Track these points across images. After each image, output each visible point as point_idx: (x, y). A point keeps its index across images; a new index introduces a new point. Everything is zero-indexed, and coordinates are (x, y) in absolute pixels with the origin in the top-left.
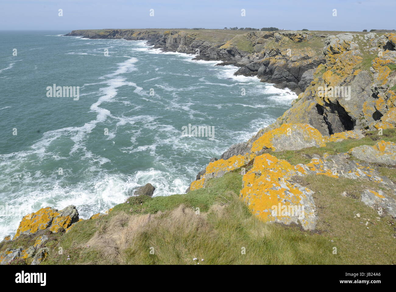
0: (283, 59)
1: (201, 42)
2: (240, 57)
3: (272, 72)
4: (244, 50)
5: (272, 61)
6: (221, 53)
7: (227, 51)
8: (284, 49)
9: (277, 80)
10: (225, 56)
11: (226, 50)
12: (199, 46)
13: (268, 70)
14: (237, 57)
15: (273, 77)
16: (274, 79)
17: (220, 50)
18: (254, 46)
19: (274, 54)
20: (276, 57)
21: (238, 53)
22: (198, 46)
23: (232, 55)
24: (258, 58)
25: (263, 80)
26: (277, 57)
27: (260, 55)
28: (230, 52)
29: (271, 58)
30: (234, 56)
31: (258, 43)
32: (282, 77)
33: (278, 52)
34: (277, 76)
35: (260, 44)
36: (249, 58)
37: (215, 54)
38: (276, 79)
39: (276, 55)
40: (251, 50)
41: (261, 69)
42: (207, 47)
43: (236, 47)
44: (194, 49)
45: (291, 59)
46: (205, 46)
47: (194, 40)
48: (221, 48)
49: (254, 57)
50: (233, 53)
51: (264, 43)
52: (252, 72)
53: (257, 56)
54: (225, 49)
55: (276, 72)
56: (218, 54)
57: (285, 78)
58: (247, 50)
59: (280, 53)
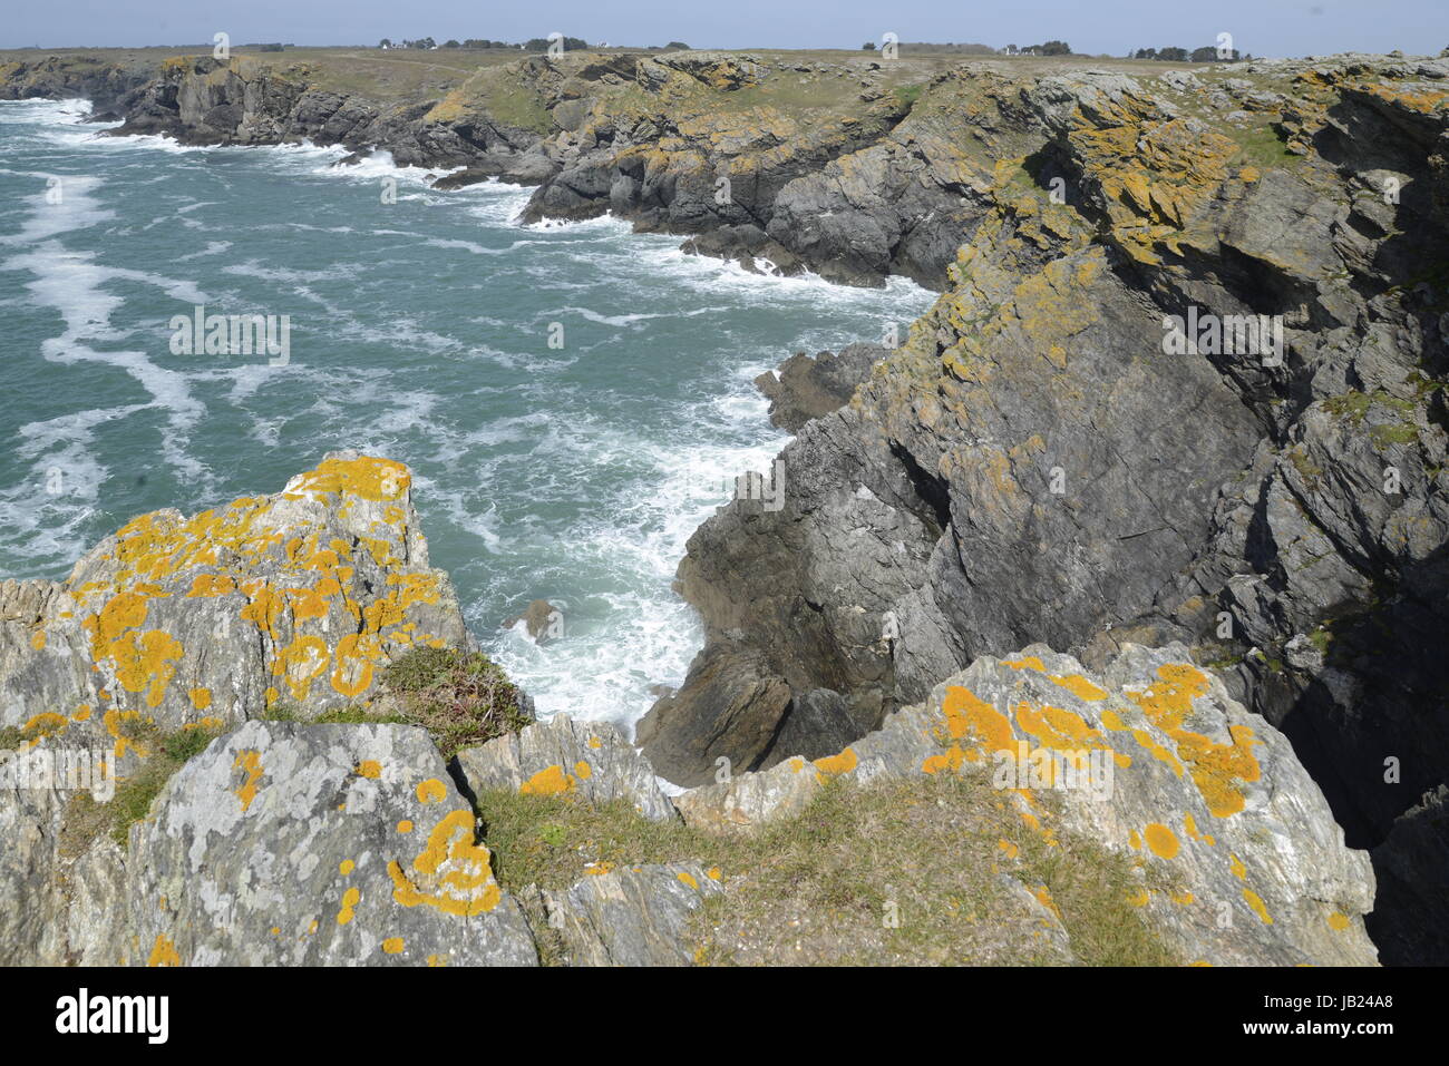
0: (690, 148)
1: (334, 100)
2: (507, 149)
3: (663, 196)
4: (518, 122)
5: (654, 157)
6: (432, 139)
7: (456, 129)
8: (684, 114)
9: (690, 222)
10: (450, 150)
11: (451, 126)
12: (327, 116)
13: (646, 189)
14: (497, 150)
15: (674, 211)
16: (679, 218)
17: (429, 126)
18: (552, 107)
19: (651, 133)
20: (661, 144)
21: (499, 134)
22: (321, 115)
23: (474, 142)
24: (576, 149)
25: (643, 224)
26: (663, 142)
27: (582, 141)
28: (465, 132)
29: (643, 146)
30: (483, 146)
31: (566, 97)
32: (705, 212)
33: (665, 127)
34: (689, 207)
35: (572, 98)
36: (545, 152)
37: (412, 145)
38: (688, 217)
39: (658, 136)
40: (543, 124)
41: (620, 187)
42: (363, 117)
43: (488, 113)
44: (307, 126)
45: (717, 148)
46: (352, 116)
47: (303, 91)
48: (429, 118)
49: (561, 149)
50: (476, 136)
51: (587, 95)
52: (587, 202)
53: (571, 144)
54: (445, 124)
55: (682, 196)
56: (422, 143)
57: (716, 212)
58: (529, 125)
59: (674, 130)
